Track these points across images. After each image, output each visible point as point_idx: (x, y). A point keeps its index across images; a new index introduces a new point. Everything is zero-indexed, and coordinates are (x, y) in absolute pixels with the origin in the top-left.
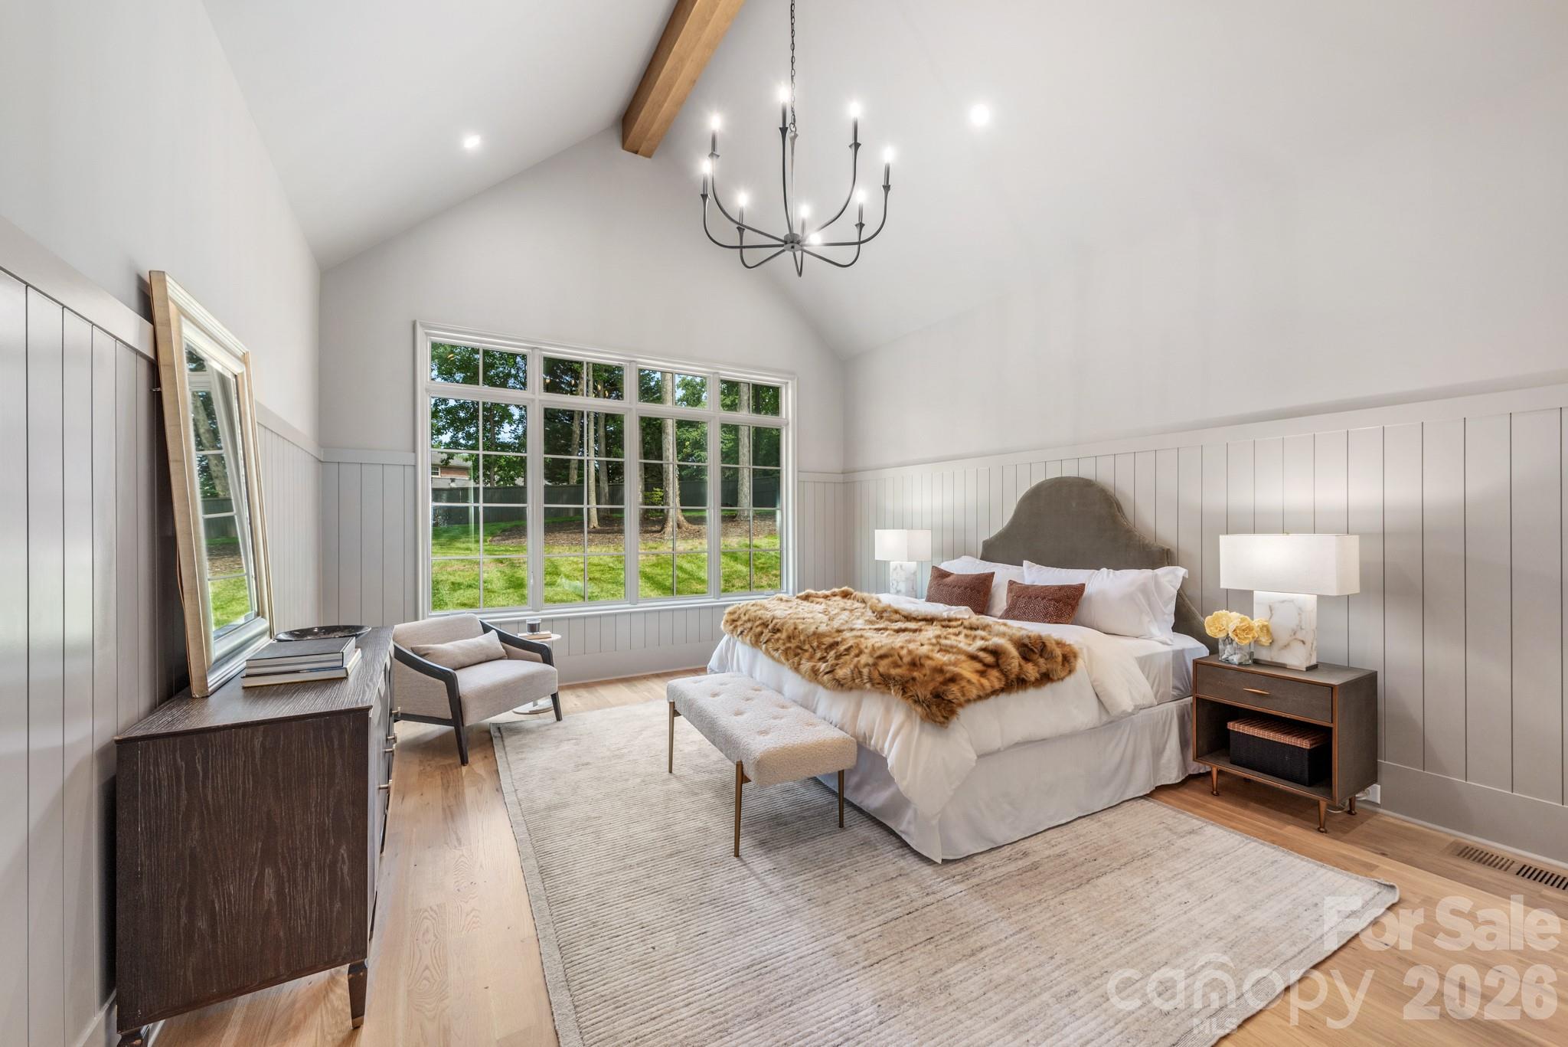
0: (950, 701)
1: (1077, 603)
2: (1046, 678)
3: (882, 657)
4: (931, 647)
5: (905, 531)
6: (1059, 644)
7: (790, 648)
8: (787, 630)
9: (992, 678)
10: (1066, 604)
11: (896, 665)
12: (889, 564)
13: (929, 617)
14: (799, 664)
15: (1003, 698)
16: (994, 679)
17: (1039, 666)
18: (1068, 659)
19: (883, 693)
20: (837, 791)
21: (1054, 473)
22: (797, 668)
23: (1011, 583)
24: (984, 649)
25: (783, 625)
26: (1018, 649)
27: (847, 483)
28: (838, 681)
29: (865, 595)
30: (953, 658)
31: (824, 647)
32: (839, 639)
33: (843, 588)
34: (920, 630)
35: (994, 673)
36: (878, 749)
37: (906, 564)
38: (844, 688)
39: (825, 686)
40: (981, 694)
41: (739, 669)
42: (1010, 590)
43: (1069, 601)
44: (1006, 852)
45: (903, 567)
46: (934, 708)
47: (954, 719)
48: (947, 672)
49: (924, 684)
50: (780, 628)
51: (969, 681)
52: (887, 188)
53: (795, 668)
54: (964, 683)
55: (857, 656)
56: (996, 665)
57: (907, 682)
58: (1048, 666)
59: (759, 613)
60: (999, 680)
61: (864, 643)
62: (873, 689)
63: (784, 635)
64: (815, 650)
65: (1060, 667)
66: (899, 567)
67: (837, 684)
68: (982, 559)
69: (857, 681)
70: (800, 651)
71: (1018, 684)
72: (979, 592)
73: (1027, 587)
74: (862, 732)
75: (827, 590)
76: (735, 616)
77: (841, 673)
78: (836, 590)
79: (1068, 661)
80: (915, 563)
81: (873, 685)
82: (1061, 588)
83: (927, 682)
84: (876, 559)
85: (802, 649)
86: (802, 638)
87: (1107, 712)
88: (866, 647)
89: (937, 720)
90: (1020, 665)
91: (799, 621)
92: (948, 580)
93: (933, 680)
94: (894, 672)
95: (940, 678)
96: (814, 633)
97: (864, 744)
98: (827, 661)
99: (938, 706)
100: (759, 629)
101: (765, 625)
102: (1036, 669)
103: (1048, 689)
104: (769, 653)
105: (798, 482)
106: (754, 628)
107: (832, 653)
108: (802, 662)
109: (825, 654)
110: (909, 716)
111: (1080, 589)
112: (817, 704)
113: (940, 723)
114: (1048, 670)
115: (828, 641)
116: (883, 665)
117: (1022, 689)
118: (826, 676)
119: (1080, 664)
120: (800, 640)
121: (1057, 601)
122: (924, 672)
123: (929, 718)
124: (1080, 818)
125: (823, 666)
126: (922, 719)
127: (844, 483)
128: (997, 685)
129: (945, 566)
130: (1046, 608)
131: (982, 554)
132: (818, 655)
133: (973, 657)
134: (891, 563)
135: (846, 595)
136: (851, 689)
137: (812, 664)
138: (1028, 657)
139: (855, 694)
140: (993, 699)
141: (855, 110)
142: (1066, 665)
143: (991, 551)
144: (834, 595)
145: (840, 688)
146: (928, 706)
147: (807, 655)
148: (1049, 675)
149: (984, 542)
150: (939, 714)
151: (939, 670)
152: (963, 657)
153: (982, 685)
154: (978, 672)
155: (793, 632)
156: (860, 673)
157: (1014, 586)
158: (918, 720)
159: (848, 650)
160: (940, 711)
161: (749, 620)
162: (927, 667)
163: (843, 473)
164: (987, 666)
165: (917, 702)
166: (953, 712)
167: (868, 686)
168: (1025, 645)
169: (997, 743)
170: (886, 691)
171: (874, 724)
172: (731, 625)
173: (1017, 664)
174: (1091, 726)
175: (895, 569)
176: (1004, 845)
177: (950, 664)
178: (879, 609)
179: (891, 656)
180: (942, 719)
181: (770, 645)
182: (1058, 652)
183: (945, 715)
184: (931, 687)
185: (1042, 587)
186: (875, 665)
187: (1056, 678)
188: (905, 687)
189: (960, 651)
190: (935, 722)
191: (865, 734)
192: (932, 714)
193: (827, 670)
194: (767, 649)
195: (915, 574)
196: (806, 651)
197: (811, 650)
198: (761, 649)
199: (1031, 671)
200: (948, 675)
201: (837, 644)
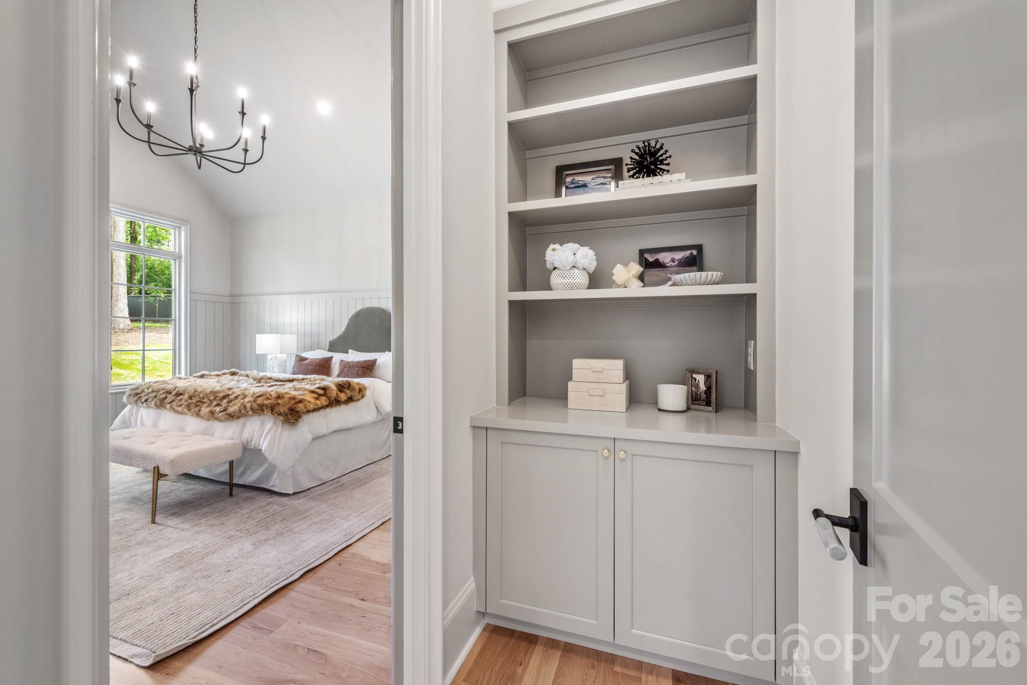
0: (298, 412)
1: (373, 369)
2: (350, 400)
3: (259, 396)
4: (289, 389)
5: (279, 335)
6: (357, 384)
7: (192, 403)
8: (188, 393)
9: (322, 400)
10: (368, 369)
11: (268, 399)
12: (267, 356)
13: (291, 379)
14: (199, 411)
15: (328, 410)
16: (323, 401)
17: (347, 394)
18: (362, 390)
19: (260, 415)
20: (228, 481)
21: (367, 305)
22: (198, 414)
23: (342, 361)
24: (319, 388)
25: (184, 391)
26: (337, 387)
27: (234, 303)
28: (230, 415)
29: (248, 372)
30: (301, 392)
31: (218, 398)
32: (230, 393)
33: (231, 370)
34: (285, 385)
35: (324, 398)
36: (256, 445)
37: (279, 356)
38: (234, 418)
39: (221, 421)
40: (316, 407)
41: (143, 424)
42: (340, 365)
43: (369, 367)
45: (277, 358)
46: (289, 416)
47: (301, 420)
48: (297, 398)
49: (284, 405)
50: (183, 393)
51: (309, 402)
52: (264, 138)
53: (196, 414)
54: (306, 403)
55: (243, 399)
56: (325, 395)
57: (275, 405)
58: (352, 394)
59: (163, 386)
60: (326, 401)
61: (247, 392)
62: (253, 414)
63: (186, 396)
64: (211, 401)
65: (357, 394)
66: (274, 357)
67: (229, 416)
68: (329, 351)
69: (243, 411)
70: (200, 403)
71: (336, 403)
72: (324, 367)
73: (349, 362)
74: (246, 439)
75: (219, 371)
76: (139, 391)
77: (231, 410)
78: (226, 371)
79: (362, 391)
80: (285, 355)
81: (253, 411)
82: (365, 362)
83: (286, 404)
84: (257, 353)
85: (201, 402)
86: (201, 396)
87: (381, 414)
88: (249, 394)
89: (291, 421)
90: (337, 394)
91: (198, 387)
92: (305, 362)
93: (289, 403)
94: (266, 402)
95: (293, 402)
96: (211, 392)
97: (247, 447)
98: (221, 406)
99: (291, 414)
100: (164, 396)
101: (169, 393)
102: (346, 395)
103: (352, 405)
104: (174, 409)
105: (191, 300)
106: (158, 396)
107: (225, 401)
108: (202, 409)
109: (220, 402)
110: (275, 423)
111: (375, 361)
112: (214, 431)
113: (293, 423)
114: (351, 395)
115: (221, 395)
116: (259, 401)
117: (338, 405)
118: (220, 414)
119: (368, 393)
120: (200, 397)
121: (363, 368)
122: (284, 400)
123: (286, 421)
124: (367, 465)
125: (218, 409)
126: (283, 423)
127: (231, 303)
128: (324, 403)
129: (304, 355)
130: (357, 371)
131: (329, 348)
132: (215, 403)
133: (313, 392)
134: (268, 356)
135: (233, 374)
136: (238, 418)
137: (209, 409)
138: (342, 390)
139: (242, 420)
140: (322, 411)
141: (242, 93)
142: (361, 393)
143: (334, 346)
144: (224, 374)
145: (231, 419)
146: (286, 415)
147: (206, 405)
148: (352, 398)
149: (330, 342)
150: (292, 418)
151: (294, 398)
152: (307, 392)
153: (316, 403)
154: (314, 398)
155: (194, 394)
156: (245, 407)
157: (343, 363)
158: (281, 423)
159: (236, 397)
160: (292, 417)
161: (153, 392)
162: (286, 398)
163: (230, 296)
164: (320, 395)
165: (280, 414)
166: (300, 417)
167: (250, 412)
168: (341, 385)
169: (324, 431)
170: (262, 413)
171: (254, 431)
172: (134, 397)
173: (335, 393)
174: (372, 421)
175: (271, 359)
176: (329, 481)
177: (299, 395)
178: (258, 378)
179: (265, 395)
180: (294, 421)
181: (174, 404)
182: (357, 387)
183: (295, 418)
184: (288, 406)
185: (356, 362)
186: (255, 401)
187: (355, 399)
188: (272, 408)
189: (305, 390)
190: (290, 423)
191: (248, 440)
192: (288, 419)
193: (221, 411)
194: (171, 407)
195: (285, 361)
196: (205, 402)
197: (208, 402)
198: (166, 408)
199: (343, 397)
200: (298, 400)
201: (229, 395)
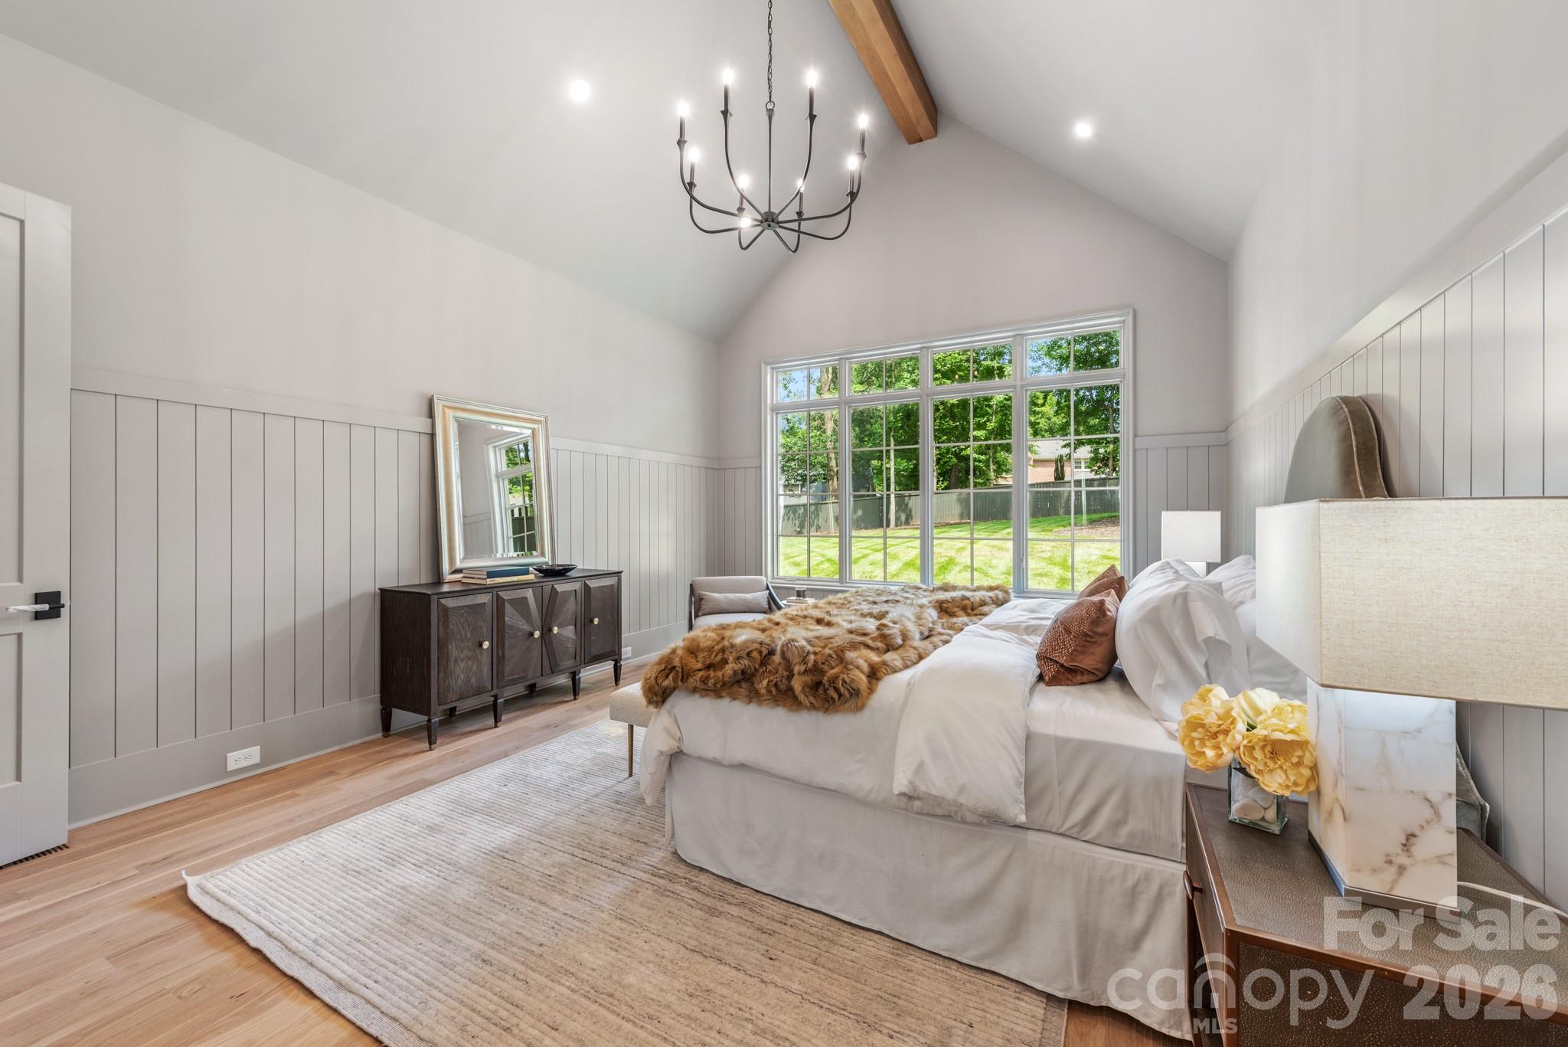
27: (1228, 444)
44: (741, 894)
105: (1135, 450)
127: (1225, 445)
163: (1223, 431)
176: (747, 887)
